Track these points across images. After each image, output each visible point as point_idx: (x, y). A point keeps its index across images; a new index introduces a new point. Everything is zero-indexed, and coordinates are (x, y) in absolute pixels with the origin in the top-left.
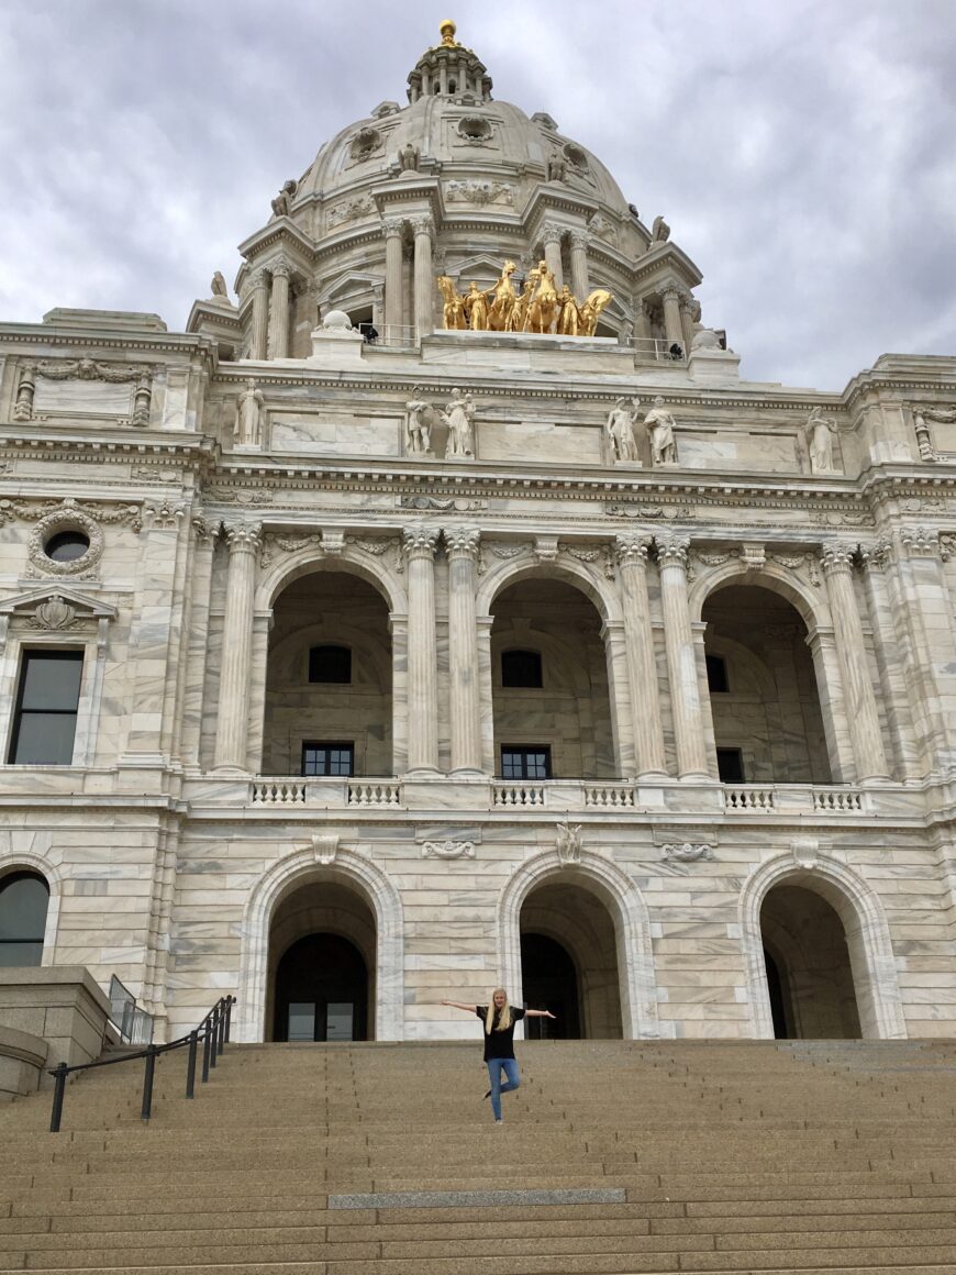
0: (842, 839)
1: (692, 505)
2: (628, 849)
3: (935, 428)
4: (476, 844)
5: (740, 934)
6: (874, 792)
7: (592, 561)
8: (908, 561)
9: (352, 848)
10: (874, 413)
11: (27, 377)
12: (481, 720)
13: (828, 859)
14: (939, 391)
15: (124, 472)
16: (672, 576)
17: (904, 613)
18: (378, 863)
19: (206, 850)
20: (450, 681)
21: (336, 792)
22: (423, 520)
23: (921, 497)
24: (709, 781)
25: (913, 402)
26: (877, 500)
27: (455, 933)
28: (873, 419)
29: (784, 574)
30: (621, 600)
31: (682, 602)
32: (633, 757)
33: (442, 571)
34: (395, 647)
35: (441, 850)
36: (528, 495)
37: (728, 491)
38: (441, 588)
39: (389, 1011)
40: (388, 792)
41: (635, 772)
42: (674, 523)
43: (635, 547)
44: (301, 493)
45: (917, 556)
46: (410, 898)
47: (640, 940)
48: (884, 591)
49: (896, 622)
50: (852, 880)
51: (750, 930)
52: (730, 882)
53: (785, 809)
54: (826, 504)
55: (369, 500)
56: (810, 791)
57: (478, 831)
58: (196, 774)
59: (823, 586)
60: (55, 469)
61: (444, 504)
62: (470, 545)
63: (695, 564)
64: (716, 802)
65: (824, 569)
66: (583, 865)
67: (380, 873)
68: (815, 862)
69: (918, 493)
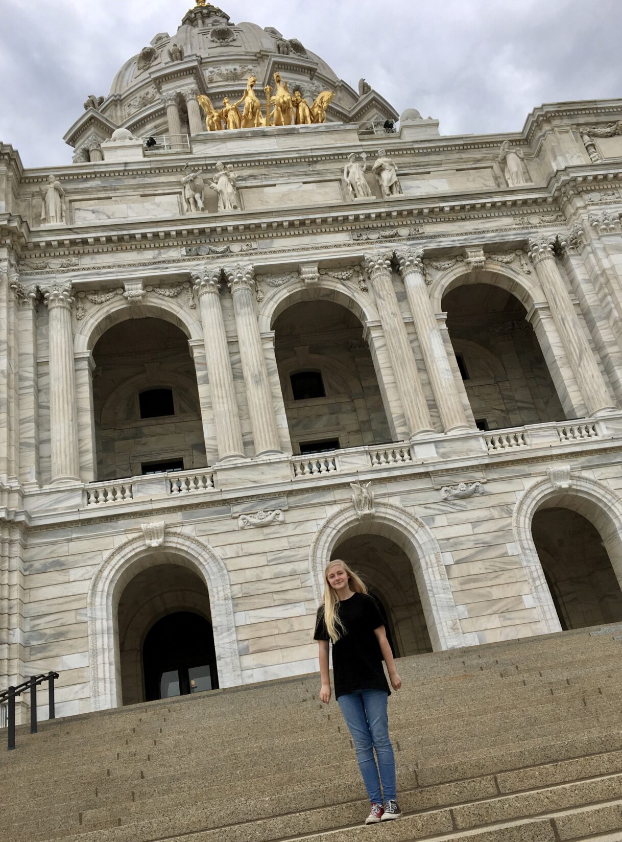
0: (589, 461)
1: (421, 224)
2: (412, 496)
3: (598, 141)
4: (284, 511)
5: (519, 551)
6: (605, 420)
7: (348, 279)
8: (599, 239)
9: (178, 530)
10: (550, 137)
12: (275, 413)
13: (580, 478)
14: (597, 115)
16: (414, 280)
17: (602, 280)
18: (202, 540)
19: (49, 551)
20: (245, 386)
21: (159, 486)
22: (206, 264)
23: (599, 190)
24: (470, 431)
25: (578, 125)
26: (565, 199)
27: (277, 588)
28: (550, 141)
29: (502, 269)
30: (376, 305)
31: (425, 298)
32: (405, 424)
33: (227, 303)
34: (197, 366)
35: (255, 520)
36: (288, 234)
37: (447, 209)
38: (228, 315)
39: (227, 664)
40: (204, 481)
41: (408, 435)
42: (408, 239)
43: (380, 261)
44: (101, 256)
45: (605, 233)
46: (232, 564)
47: (436, 569)
48: (583, 268)
49: (597, 289)
50: (602, 492)
51: (526, 546)
52: (503, 510)
53: (538, 444)
54: (525, 209)
55: (160, 254)
56: (554, 427)
57: (284, 499)
58: (35, 489)
59: (534, 273)
61: (221, 249)
62: (247, 278)
63: (430, 271)
64: (479, 447)
65: (532, 259)
66: (377, 514)
67: (205, 547)
68: (570, 482)
69: (597, 188)
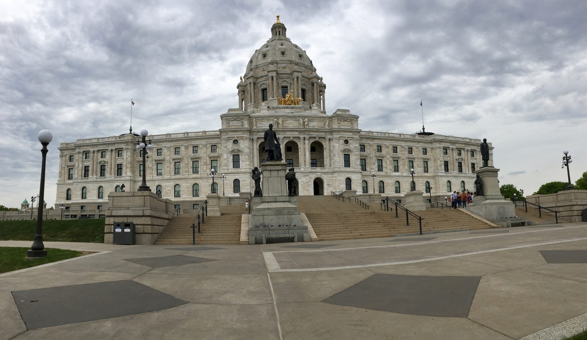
0: (323, 173)
1: (310, 132)
2: (300, 175)
3: (341, 122)
5: (311, 184)
6: (328, 168)
7: (297, 139)
8: (334, 140)
10: (334, 120)
11: (228, 121)
13: (321, 176)
14: (342, 117)
15: (241, 133)
24: (309, 167)
25: (338, 119)
26: (332, 132)
29: (321, 141)
30: (300, 145)
31: (308, 145)
32: (301, 164)
36: (289, 132)
37: (314, 131)
42: (307, 135)
43: (302, 138)
44: (261, 133)
45: (336, 139)
47: (301, 184)
48: (332, 144)
49: (333, 148)
50: (323, 178)
52: (310, 178)
53: (318, 170)
56: (321, 168)
59: (325, 143)
60: (233, 133)
63: (310, 140)
64: (310, 170)
65: (326, 141)
69: (337, 132)
